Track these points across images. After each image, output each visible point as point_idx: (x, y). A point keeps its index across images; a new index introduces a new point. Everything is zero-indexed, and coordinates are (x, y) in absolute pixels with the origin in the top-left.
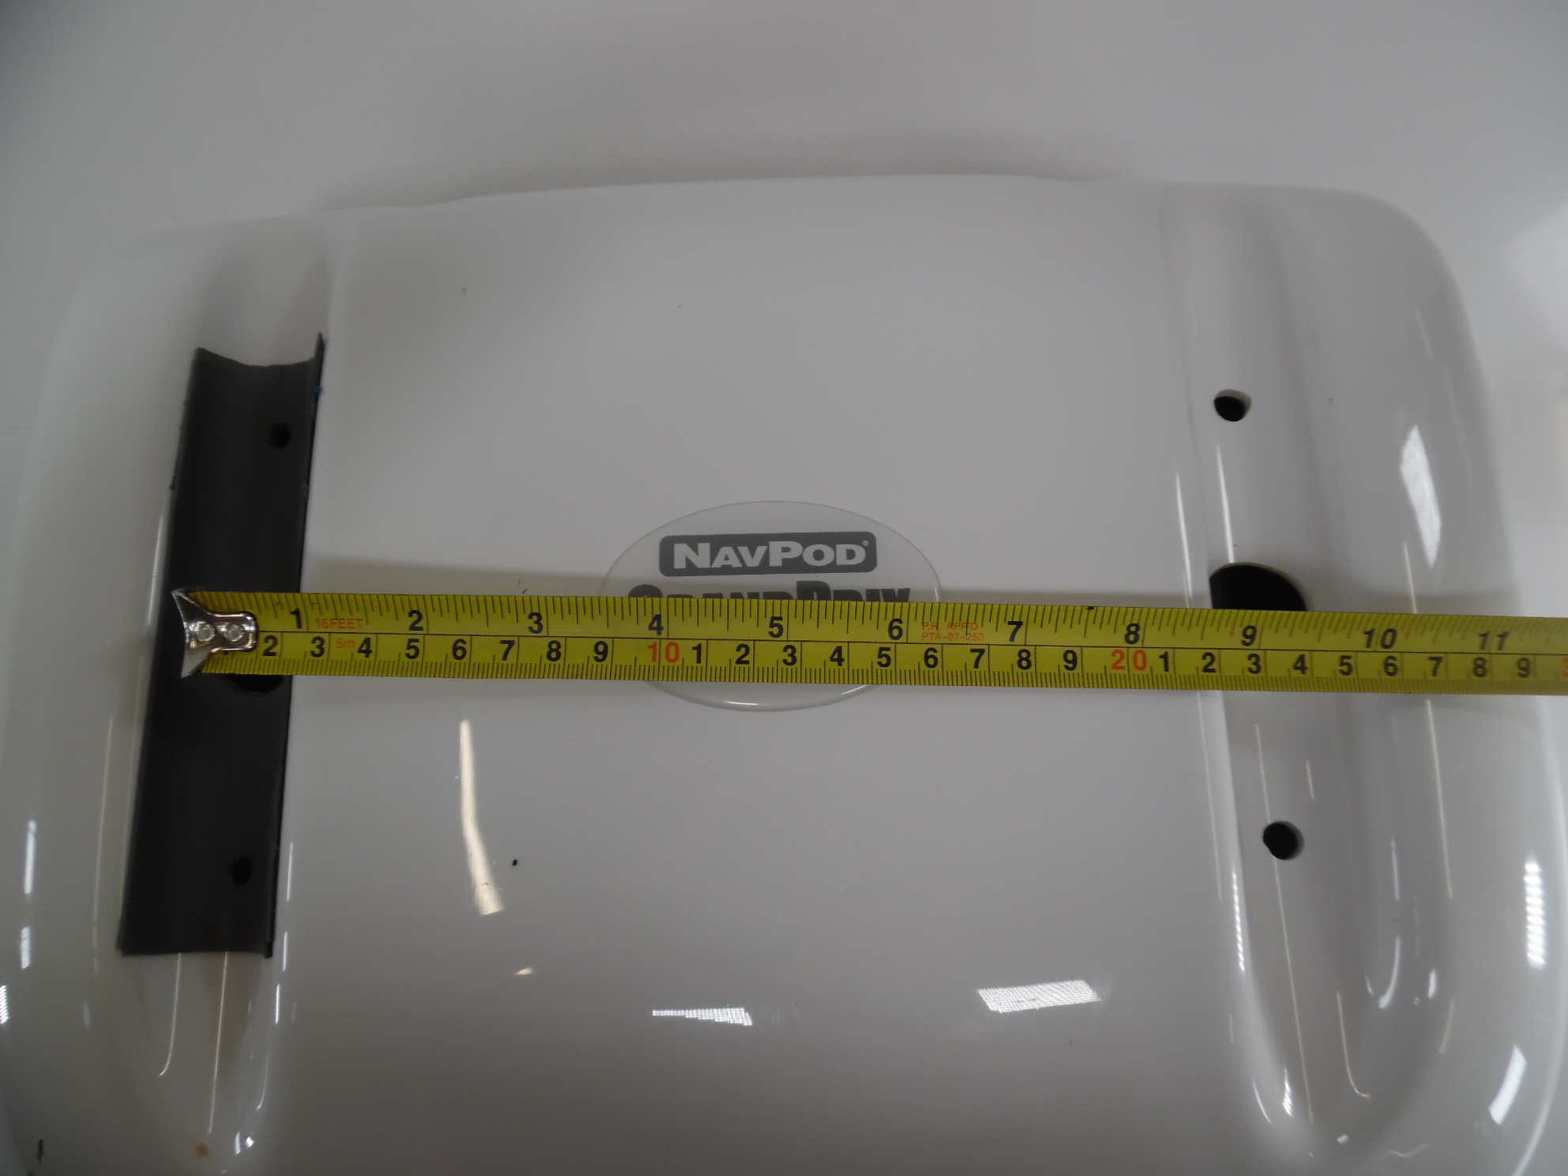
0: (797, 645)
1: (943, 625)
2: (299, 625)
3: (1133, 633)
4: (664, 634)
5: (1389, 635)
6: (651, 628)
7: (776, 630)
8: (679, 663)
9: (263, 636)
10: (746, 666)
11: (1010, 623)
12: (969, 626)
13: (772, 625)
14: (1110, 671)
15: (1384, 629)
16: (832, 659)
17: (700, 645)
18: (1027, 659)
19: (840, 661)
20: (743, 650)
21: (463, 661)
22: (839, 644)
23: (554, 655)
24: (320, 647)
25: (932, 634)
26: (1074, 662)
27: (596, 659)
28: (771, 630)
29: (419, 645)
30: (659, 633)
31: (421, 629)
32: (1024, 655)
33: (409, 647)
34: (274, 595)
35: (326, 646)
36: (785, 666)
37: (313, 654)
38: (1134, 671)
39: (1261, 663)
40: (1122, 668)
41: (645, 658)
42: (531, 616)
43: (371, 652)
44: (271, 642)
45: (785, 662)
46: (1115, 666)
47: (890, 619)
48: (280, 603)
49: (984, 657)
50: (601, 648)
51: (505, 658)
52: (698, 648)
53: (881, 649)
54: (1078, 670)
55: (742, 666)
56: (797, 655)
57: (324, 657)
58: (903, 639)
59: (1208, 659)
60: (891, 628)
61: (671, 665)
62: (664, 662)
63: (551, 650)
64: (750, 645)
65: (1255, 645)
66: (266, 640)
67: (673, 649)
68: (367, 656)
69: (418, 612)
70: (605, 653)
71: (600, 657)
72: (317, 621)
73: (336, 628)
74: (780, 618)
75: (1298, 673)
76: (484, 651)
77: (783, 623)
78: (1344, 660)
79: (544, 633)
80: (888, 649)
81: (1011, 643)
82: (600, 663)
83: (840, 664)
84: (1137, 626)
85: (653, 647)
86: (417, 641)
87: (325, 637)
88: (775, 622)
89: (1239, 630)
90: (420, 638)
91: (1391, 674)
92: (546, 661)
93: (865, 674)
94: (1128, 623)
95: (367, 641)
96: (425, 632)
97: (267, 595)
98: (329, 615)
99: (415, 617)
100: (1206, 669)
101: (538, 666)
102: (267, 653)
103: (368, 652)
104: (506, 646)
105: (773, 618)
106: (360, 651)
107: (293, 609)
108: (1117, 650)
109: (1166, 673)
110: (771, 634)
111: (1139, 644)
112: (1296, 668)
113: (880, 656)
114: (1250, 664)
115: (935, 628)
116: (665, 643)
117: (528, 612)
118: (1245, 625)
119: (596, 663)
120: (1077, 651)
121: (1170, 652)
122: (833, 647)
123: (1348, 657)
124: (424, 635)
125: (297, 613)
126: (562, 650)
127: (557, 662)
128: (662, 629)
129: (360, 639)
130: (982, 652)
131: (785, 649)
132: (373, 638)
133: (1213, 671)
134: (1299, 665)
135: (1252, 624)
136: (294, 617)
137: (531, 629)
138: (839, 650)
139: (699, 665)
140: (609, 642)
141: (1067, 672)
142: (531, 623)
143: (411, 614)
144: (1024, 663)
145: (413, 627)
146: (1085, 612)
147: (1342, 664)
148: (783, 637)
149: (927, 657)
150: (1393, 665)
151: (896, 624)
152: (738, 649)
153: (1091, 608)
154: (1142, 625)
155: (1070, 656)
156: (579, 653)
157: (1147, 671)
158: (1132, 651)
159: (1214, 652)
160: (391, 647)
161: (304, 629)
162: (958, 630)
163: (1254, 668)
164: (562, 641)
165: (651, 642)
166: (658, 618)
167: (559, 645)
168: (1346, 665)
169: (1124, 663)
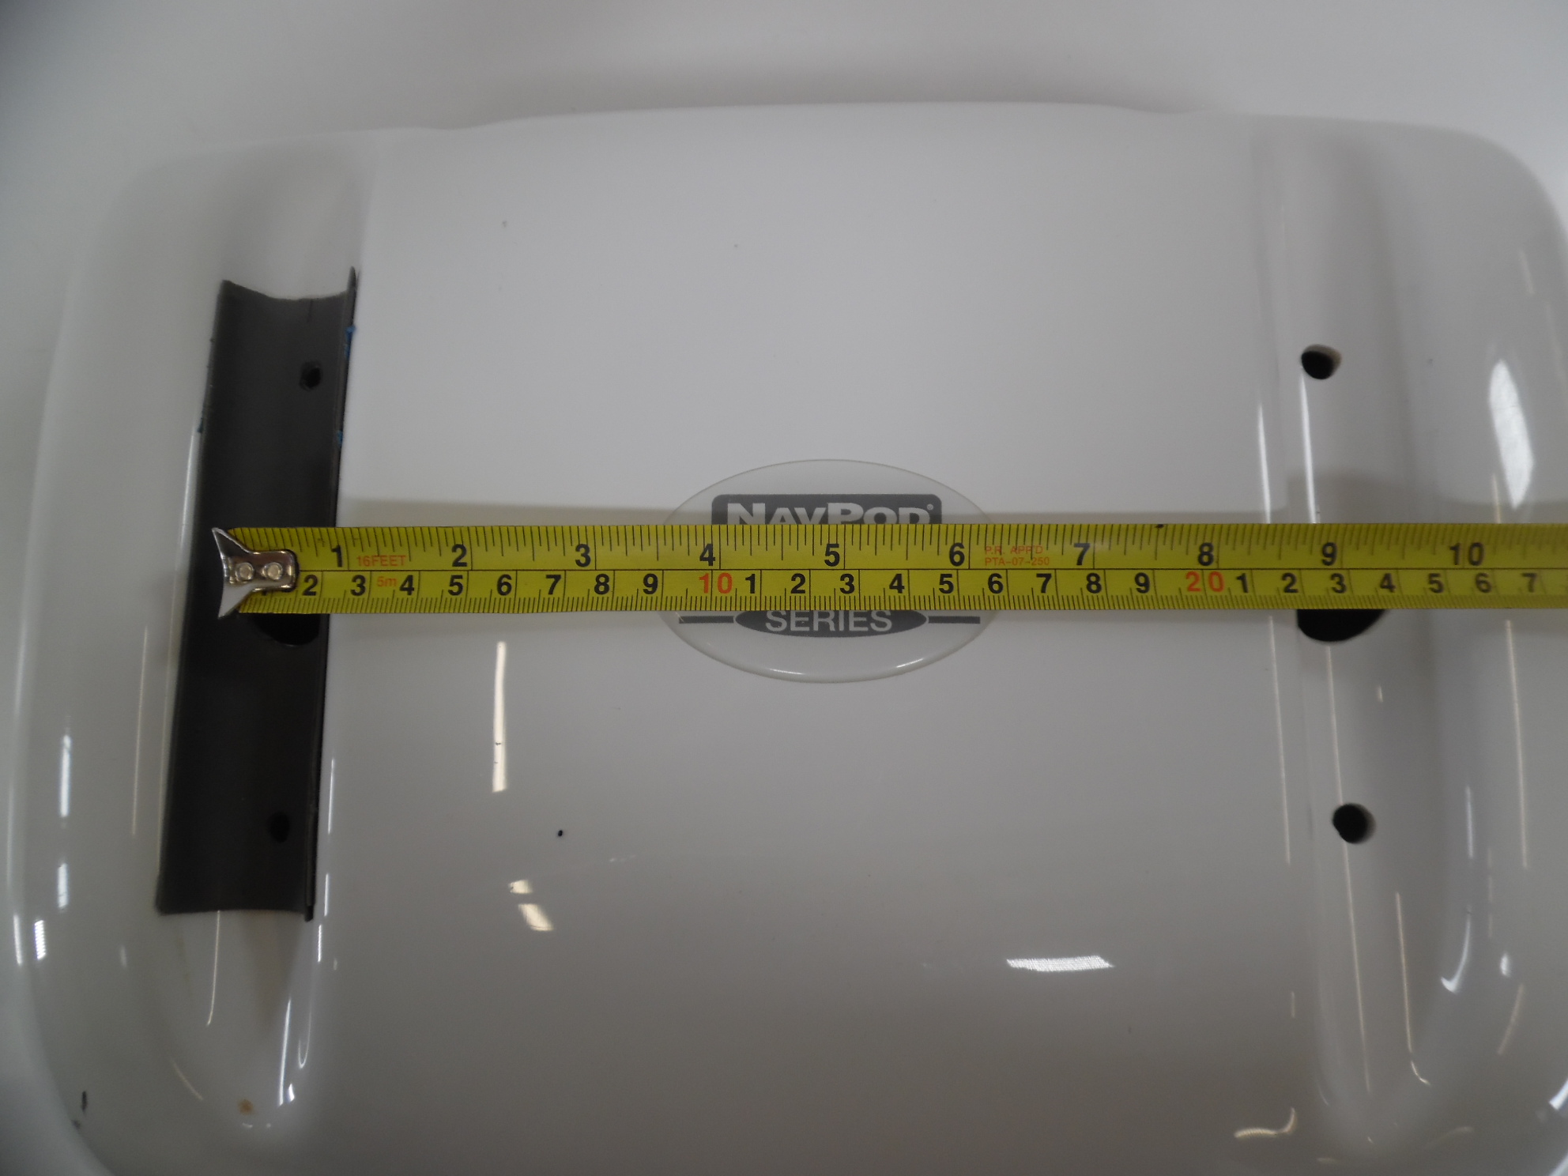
0: (854, 574)
1: (1007, 549)
2: (340, 564)
3: (1206, 556)
4: (716, 564)
5: (1476, 551)
6: (702, 558)
7: (832, 559)
8: (732, 593)
9: (303, 575)
10: (802, 595)
11: (1076, 545)
12: (1034, 550)
13: (828, 553)
14: (1185, 593)
15: (1469, 543)
16: (892, 587)
17: (753, 575)
18: (1096, 583)
19: (900, 588)
20: (798, 580)
21: (508, 597)
22: (899, 572)
23: (602, 588)
24: (361, 586)
25: (995, 559)
26: (1146, 584)
27: (646, 591)
28: (827, 558)
29: (462, 582)
30: (711, 564)
31: (464, 564)
32: (1093, 579)
33: (452, 584)
34: (316, 530)
35: (366, 585)
36: (842, 595)
37: (354, 592)
38: (1210, 593)
39: (1346, 582)
40: (1198, 590)
41: (697, 589)
42: (578, 549)
43: (413, 589)
44: (311, 582)
45: (843, 590)
46: (1190, 588)
47: (950, 544)
48: (322, 539)
49: (1051, 582)
50: (650, 581)
51: (551, 592)
52: (752, 579)
53: (943, 576)
54: (1151, 592)
55: (798, 595)
56: (855, 583)
57: (365, 595)
58: (965, 565)
59: (1289, 580)
60: (952, 554)
61: (724, 595)
62: (716, 593)
63: (599, 584)
64: (806, 574)
65: (1336, 565)
66: (307, 580)
67: (725, 580)
68: (410, 594)
69: (462, 547)
70: (655, 586)
71: (650, 589)
72: (359, 558)
73: (378, 566)
74: (837, 546)
75: (1385, 592)
76: (530, 586)
77: (840, 551)
78: (1432, 578)
79: (592, 566)
80: (950, 576)
81: (1080, 567)
82: (649, 596)
83: (900, 592)
84: (1210, 545)
85: (705, 578)
86: (460, 577)
87: (366, 575)
88: (832, 549)
89: (1317, 549)
90: (464, 574)
91: (1484, 591)
92: (593, 594)
93: (927, 601)
94: (1200, 543)
95: (410, 579)
96: (469, 568)
97: (308, 530)
98: (371, 552)
99: (459, 551)
100: (1287, 590)
101: (585, 600)
102: (307, 593)
103: (410, 590)
104: (553, 580)
105: (829, 546)
106: (402, 589)
107: (335, 546)
108: (1191, 573)
109: (1246, 594)
110: (827, 562)
111: (1213, 565)
112: (1383, 587)
113: (942, 583)
114: (1333, 584)
115: (998, 553)
116: (717, 574)
117: (576, 544)
118: (1324, 542)
119: (645, 595)
120: (1149, 573)
121: (1247, 573)
122: (893, 575)
123: (1436, 575)
124: (468, 571)
125: (338, 550)
126: (610, 584)
127: (605, 596)
128: (714, 559)
129: (403, 577)
130: (1048, 577)
131: (842, 578)
132: (415, 575)
133: (1295, 591)
134: (1386, 584)
135: (1331, 540)
136: (335, 554)
137: (578, 562)
138: (898, 577)
139: (753, 595)
140: (658, 574)
141: (1139, 594)
142: (578, 556)
143: (454, 550)
144: (1094, 587)
145: (456, 563)
146: (1155, 531)
147: (1431, 582)
148: (840, 565)
149: (991, 583)
150: (1484, 582)
151: (957, 549)
152: (793, 579)
153: (1160, 526)
154: (1215, 544)
155: (1142, 580)
156: (628, 585)
157: (1224, 593)
158: (1207, 573)
159: (1295, 573)
160: (433, 586)
161: (345, 567)
162: (1023, 554)
163: (1339, 588)
164: (610, 574)
165: (703, 573)
166: (710, 547)
167: (607, 579)
168: (1436, 584)
169: (1198, 585)
